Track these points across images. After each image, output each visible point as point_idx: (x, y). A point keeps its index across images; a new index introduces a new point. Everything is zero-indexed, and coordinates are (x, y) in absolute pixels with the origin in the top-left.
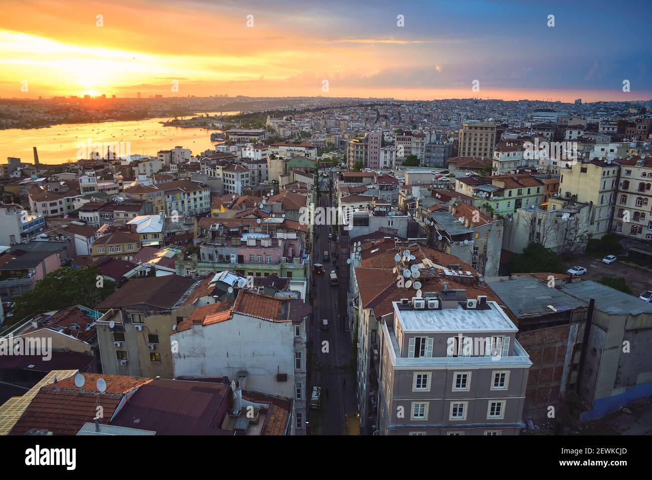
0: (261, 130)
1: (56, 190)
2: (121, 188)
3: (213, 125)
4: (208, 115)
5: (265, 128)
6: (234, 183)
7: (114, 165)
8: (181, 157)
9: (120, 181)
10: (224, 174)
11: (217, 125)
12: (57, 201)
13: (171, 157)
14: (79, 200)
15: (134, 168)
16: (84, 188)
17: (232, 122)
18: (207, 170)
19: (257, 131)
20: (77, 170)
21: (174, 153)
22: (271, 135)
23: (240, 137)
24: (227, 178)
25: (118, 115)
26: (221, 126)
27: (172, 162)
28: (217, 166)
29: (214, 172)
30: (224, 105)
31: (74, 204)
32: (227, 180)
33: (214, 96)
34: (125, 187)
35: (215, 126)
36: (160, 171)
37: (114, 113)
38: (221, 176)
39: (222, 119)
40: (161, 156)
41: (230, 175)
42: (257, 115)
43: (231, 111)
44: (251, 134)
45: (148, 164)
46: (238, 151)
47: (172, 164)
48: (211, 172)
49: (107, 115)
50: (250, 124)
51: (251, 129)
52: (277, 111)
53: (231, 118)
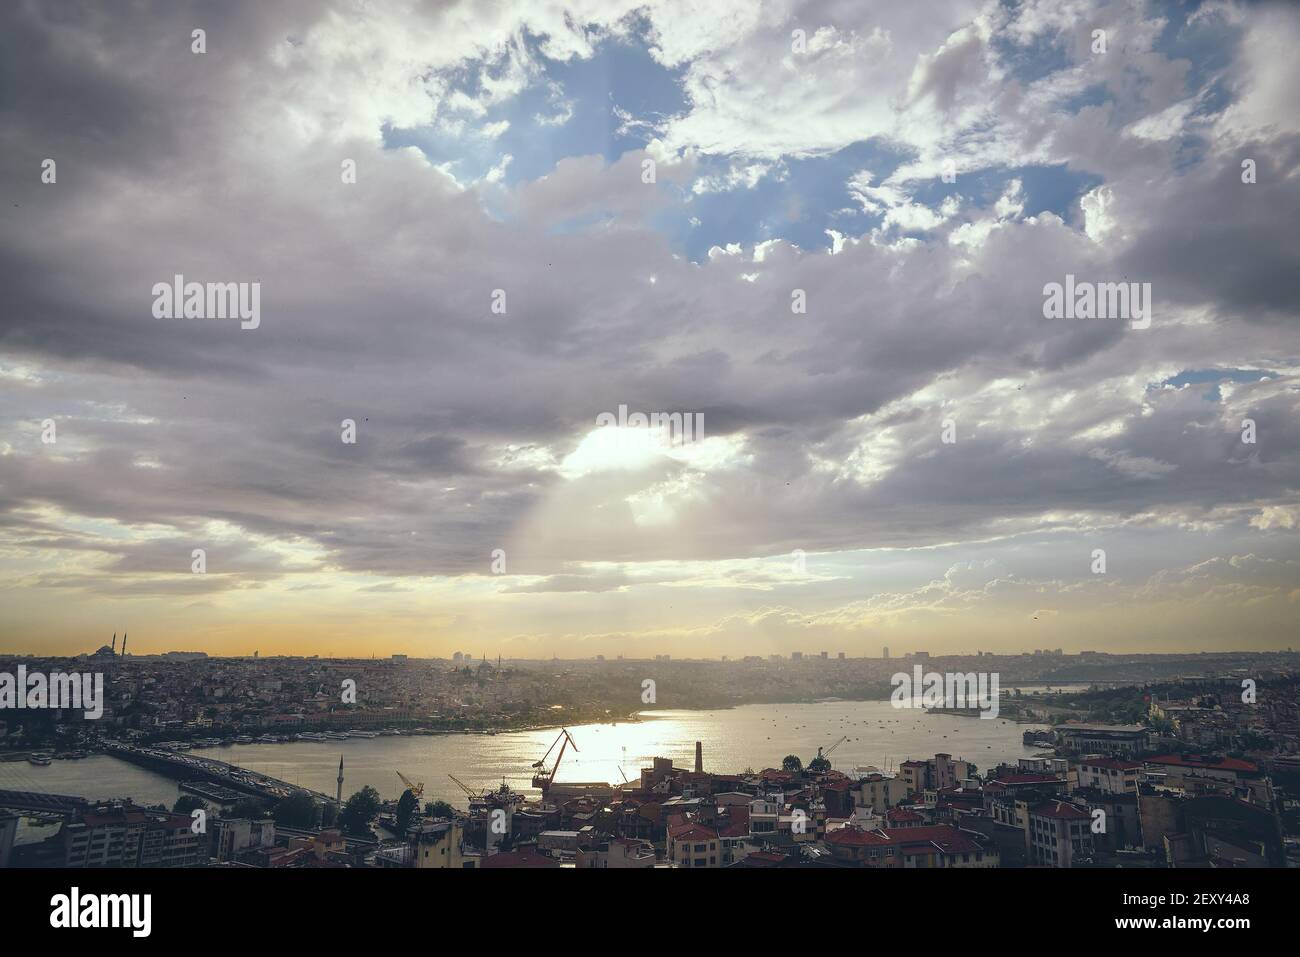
0: (1139, 727)
1: (710, 821)
2: (820, 829)
3: (1029, 712)
4: (1018, 692)
5: (1147, 722)
6: (1055, 844)
7: (819, 783)
8: (948, 776)
9: (820, 817)
10: (1031, 822)
11: (1039, 713)
12: (707, 843)
13: (927, 775)
14: (742, 846)
15: (854, 794)
16: (755, 823)
17: (1072, 708)
18: (996, 807)
19: (1128, 728)
20: (754, 787)
21: (933, 766)
22: (1164, 740)
23: (1090, 741)
24: (1041, 831)
25: (846, 690)
26: (1047, 715)
27: (929, 786)
28: (1017, 802)
29: (1010, 815)
30: (1053, 671)
31: (734, 852)
32: (1040, 835)
33: (1032, 652)
34: (830, 827)
35: (1033, 715)
36: (903, 802)
37: (840, 685)
38: (1025, 825)
39: (1049, 701)
40: (908, 772)
41: (1045, 824)
42: (1127, 693)
43: (1066, 684)
44: (1117, 735)
45: (879, 786)
46: (1070, 770)
47: (929, 789)
48: (1003, 813)
49: (827, 689)
50: (1113, 714)
51: (1114, 724)
52: (1177, 683)
53: (1067, 699)
